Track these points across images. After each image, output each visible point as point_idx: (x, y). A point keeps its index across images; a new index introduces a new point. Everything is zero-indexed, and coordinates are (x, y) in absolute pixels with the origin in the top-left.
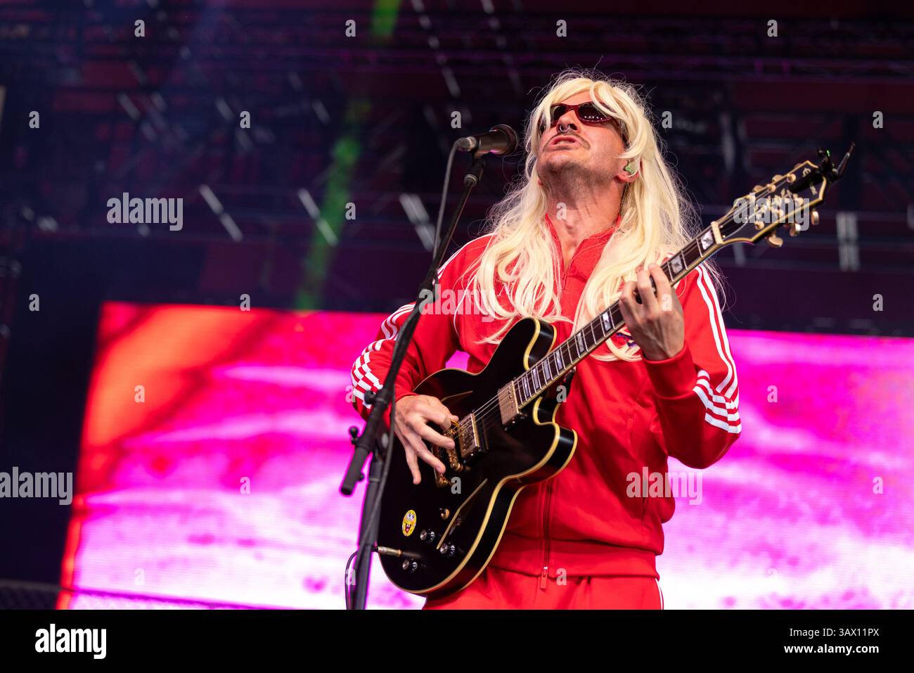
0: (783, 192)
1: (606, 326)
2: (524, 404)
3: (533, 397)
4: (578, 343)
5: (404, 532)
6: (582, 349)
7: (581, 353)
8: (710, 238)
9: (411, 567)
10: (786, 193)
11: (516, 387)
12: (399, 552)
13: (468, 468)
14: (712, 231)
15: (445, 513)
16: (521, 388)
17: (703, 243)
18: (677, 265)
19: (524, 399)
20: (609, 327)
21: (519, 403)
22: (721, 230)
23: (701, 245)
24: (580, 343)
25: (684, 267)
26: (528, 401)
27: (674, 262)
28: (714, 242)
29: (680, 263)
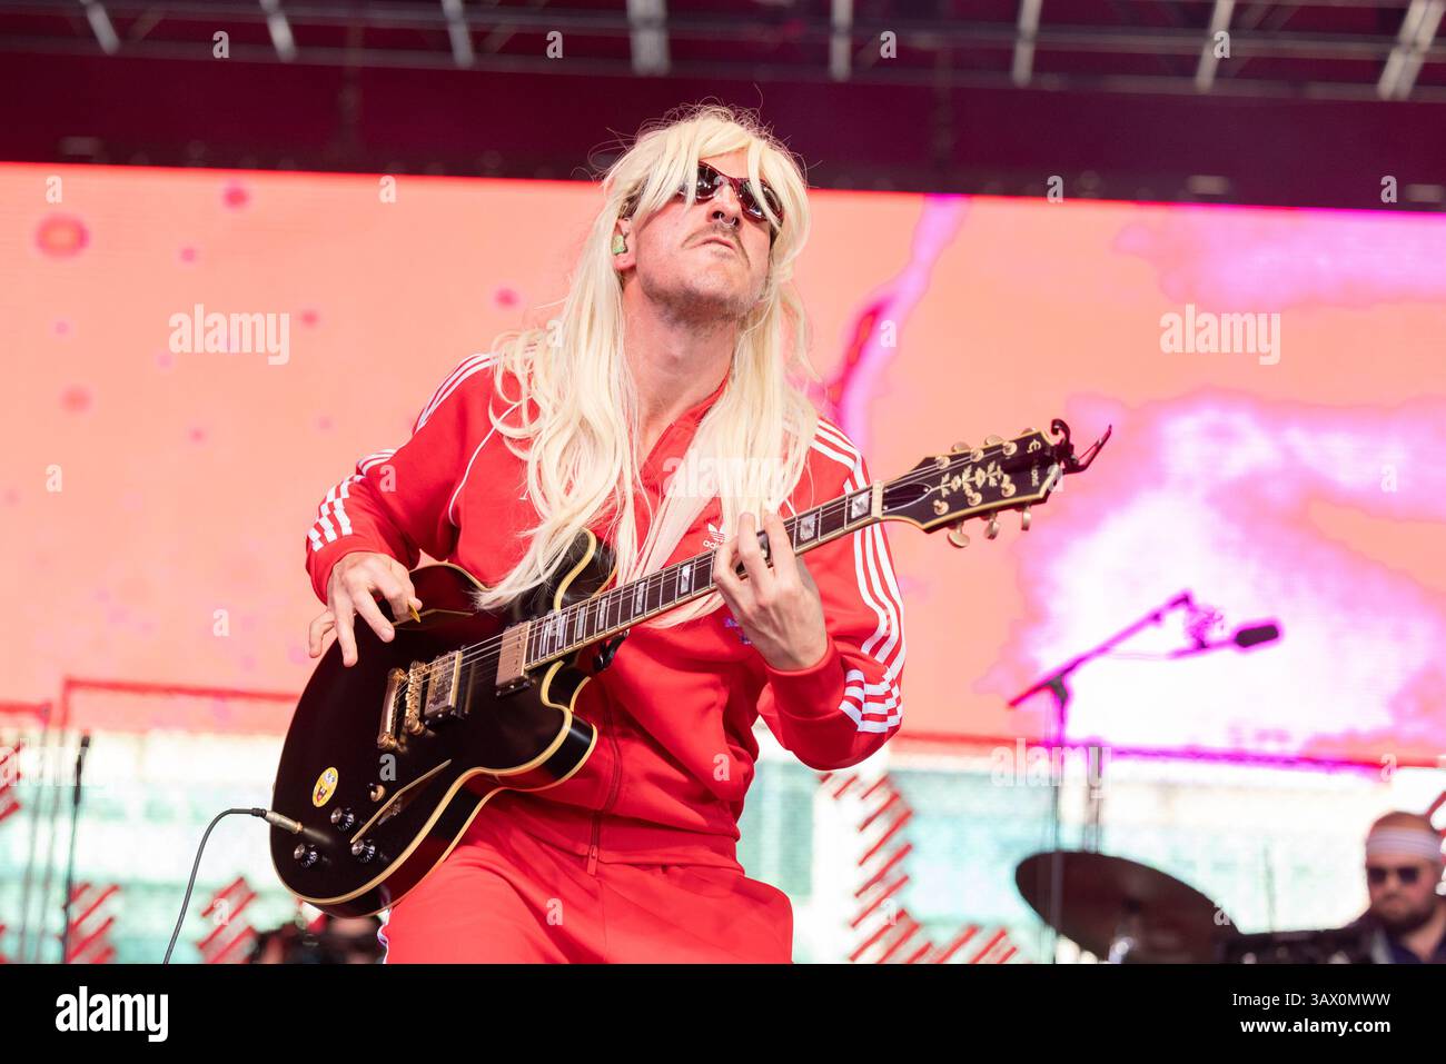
0: (991, 467)
1: (682, 586)
2: (534, 664)
3: (550, 657)
4: (636, 596)
5: (314, 799)
6: (639, 610)
7: (635, 615)
8: (866, 504)
9: (305, 857)
10: (995, 470)
11: (531, 633)
12: (298, 827)
13: (430, 733)
14: (871, 494)
15: (376, 792)
16: (538, 637)
17: (854, 507)
18: (809, 527)
19: (536, 657)
20: (686, 590)
21: (528, 660)
22: (885, 496)
23: (850, 509)
24: (640, 598)
25: (816, 536)
26: (542, 661)
27: (805, 521)
28: (869, 513)
29: (813, 526)
